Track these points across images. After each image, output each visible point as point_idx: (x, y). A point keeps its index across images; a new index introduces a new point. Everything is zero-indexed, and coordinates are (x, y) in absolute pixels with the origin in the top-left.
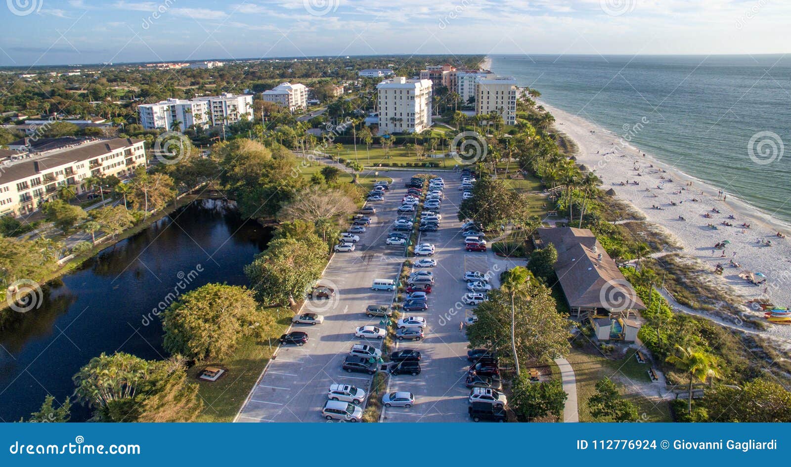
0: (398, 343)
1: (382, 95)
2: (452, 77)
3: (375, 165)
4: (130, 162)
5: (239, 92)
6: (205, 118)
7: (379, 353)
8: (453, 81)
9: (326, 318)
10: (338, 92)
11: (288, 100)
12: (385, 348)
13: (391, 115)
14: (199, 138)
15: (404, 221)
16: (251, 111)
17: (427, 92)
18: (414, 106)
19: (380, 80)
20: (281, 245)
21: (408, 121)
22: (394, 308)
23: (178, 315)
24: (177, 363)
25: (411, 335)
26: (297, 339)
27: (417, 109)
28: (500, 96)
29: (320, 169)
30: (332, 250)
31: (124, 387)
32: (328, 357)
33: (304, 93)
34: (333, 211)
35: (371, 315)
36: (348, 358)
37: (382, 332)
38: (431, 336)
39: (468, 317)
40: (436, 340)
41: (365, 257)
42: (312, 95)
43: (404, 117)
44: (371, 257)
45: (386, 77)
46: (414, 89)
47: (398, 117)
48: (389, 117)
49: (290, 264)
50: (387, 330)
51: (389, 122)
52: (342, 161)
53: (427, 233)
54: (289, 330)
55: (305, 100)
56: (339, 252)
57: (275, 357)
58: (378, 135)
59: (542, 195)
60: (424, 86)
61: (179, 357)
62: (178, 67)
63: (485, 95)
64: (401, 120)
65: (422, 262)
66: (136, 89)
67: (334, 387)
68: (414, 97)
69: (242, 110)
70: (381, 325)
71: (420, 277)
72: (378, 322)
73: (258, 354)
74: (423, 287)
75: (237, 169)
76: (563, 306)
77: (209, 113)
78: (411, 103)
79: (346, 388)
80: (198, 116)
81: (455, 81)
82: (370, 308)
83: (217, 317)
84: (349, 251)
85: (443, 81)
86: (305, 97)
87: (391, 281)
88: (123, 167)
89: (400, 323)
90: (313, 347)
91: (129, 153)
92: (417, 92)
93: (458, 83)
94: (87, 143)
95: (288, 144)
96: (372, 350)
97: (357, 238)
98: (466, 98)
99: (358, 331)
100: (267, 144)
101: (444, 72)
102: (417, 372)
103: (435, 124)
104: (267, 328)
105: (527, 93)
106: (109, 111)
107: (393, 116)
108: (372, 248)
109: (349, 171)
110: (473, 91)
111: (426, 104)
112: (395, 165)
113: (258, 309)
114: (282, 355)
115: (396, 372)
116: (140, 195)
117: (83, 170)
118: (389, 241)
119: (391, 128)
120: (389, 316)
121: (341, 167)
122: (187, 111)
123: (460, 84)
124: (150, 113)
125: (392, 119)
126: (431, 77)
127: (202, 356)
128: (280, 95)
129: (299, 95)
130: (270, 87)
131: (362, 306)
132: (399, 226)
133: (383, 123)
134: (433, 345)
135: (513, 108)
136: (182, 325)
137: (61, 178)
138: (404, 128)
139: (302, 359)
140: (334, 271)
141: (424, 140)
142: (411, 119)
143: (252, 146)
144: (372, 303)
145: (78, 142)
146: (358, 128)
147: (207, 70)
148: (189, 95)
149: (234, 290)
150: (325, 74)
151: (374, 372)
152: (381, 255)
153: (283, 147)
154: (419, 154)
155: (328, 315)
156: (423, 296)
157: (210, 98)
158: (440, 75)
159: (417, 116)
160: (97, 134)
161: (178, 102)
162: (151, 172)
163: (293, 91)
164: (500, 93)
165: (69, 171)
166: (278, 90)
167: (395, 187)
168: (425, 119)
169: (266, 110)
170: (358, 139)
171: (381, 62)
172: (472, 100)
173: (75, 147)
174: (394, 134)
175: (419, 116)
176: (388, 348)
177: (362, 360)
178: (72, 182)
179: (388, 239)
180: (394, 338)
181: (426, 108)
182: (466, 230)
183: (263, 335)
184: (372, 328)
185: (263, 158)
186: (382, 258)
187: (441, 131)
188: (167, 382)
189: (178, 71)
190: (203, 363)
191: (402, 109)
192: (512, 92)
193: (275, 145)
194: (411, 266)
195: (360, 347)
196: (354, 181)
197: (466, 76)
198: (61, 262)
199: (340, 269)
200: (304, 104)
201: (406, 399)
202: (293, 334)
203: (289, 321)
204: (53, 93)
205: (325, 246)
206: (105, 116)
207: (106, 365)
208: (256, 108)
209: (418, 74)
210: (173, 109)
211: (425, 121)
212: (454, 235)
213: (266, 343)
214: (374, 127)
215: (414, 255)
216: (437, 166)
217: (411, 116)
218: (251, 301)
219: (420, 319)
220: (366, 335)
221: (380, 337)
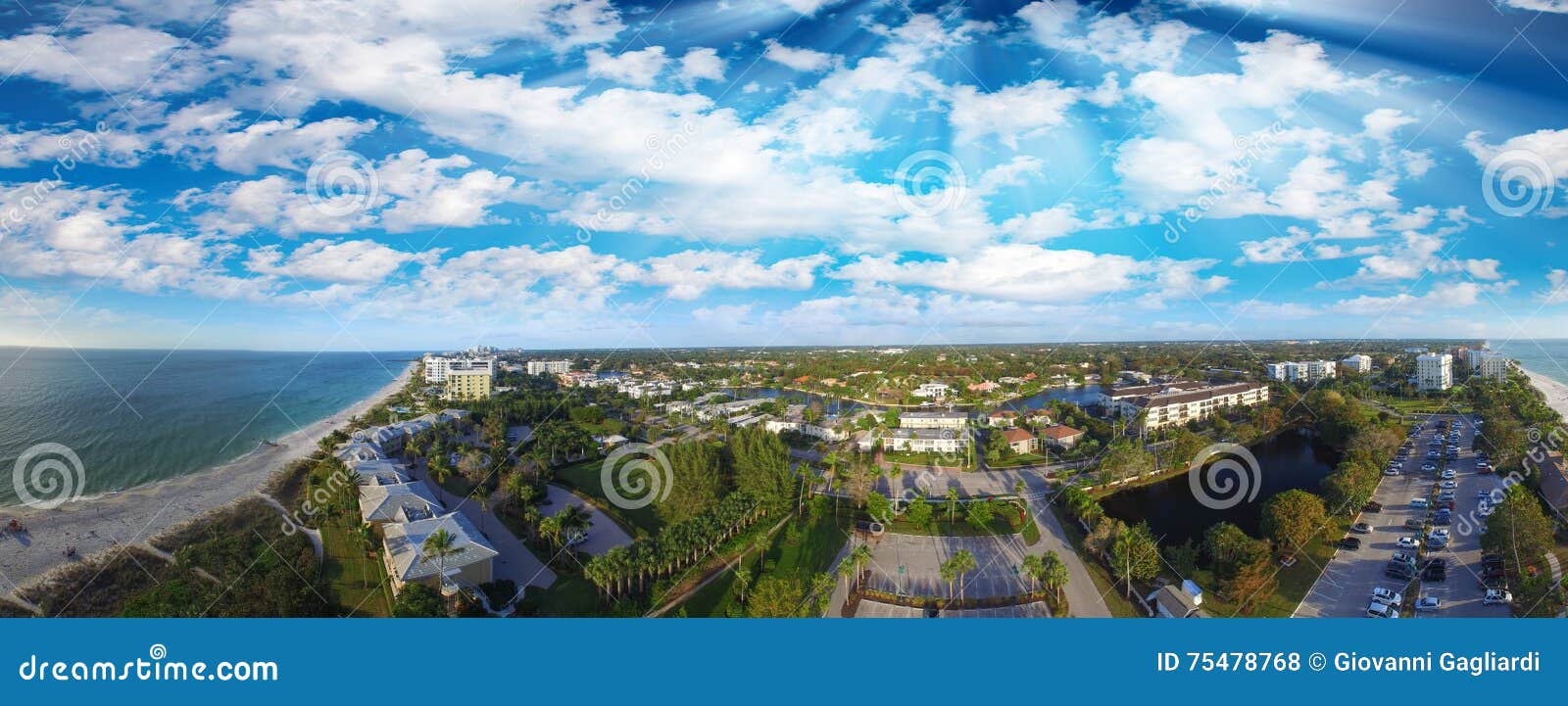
0: (1428, 552)
1: (1420, 364)
2: (1466, 353)
3: (1416, 412)
4: (1259, 398)
5: (1328, 360)
6: (1305, 375)
7: (1413, 561)
8: (1466, 355)
9: (1375, 528)
10: (1391, 361)
11: (1358, 365)
12: (1419, 557)
14: (1301, 387)
15: (1434, 452)
16: (1334, 371)
17: (1449, 362)
18: (1442, 372)
19: (1418, 354)
20: (1347, 467)
21: (1437, 382)
22: (1426, 522)
23: (1272, 508)
24: (1265, 545)
25: (1437, 546)
26: (1352, 544)
27: (1443, 374)
28: (1496, 365)
29: (1376, 413)
30: (1382, 474)
31: (1231, 551)
32: (1373, 563)
33: (1369, 361)
34: (1384, 444)
35: (1409, 527)
36: (1390, 563)
37: (1417, 542)
38: (1454, 545)
40: (1457, 550)
41: (1406, 479)
42: (1373, 363)
43: (1435, 379)
44: (1410, 481)
45: (1423, 353)
46: (1440, 360)
47: (1430, 379)
48: (1424, 378)
49: (1351, 482)
50: (1420, 541)
51: (1424, 382)
52: (1392, 408)
53: (1450, 461)
54: (1347, 535)
55: (1369, 366)
56: (1387, 475)
57: (1335, 556)
58: (1417, 391)
60: (1447, 359)
61: (1268, 541)
62: (1293, 343)
63: (1486, 364)
64: (1432, 381)
65: (1447, 484)
66: (1267, 355)
67: (1377, 590)
68: (1442, 366)
69: (1328, 371)
70: (1417, 537)
71: (1446, 496)
72: (1413, 534)
73: (1322, 552)
74: (1447, 504)
75: (1321, 410)
76: (1545, 509)
77: (1308, 372)
78: (1439, 369)
79: (1387, 592)
80: (1301, 373)
82: (1408, 522)
83: (1297, 515)
84: (1395, 475)
85: (1458, 355)
86: (1370, 364)
87: (1424, 500)
88: (1255, 401)
89: (1431, 535)
90: (1363, 553)
91: (1259, 392)
92: (1443, 363)
93: (1469, 356)
94: (1238, 384)
95: (1356, 395)
96: (1408, 559)
97: (1400, 465)
98: (1474, 367)
99: (1398, 541)
100: (1343, 394)
101: (1459, 350)
102: (1443, 579)
103: (1455, 383)
104: (1331, 531)
105: (1512, 362)
106: (1252, 366)
107: (1427, 378)
109: (1397, 415)
110: (1479, 361)
111: (1449, 370)
112: (1428, 412)
113: (1326, 514)
114: (1340, 557)
115: (1426, 578)
116: (1262, 419)
117: (1233, 400)
118: (1423, 468)
119: (1426, 387)
120: (1422, 530)
121: (1391, 412)
122: (1295, 369)
123: (1471, 357)
124: (1274, 369)
125: (1426, 380)
126: (1452, 353)
127: (1283, 544)
128: (1353, 362)
129: (1366, 362)
130: (1347, 357)
131: (1402, 521)
132: (1431, 456)
133: (1420, 382)
134: (1454, 553)
135: (1506, 372)
136: (1273, 516)
137: (1222, 403)
138: (1435, 385)
139: (1354, 561)
140: (1384, 490)
141: (1447, 394)
142: (1439, 380)
143: (1334, 395)
144: (1410, 517)
145: (1234, 383)
146: (1403, 386)
147: (1310, 345)
148: (1297, 360)
149: (1309, 497)
150: (1383, 350)
151: (1409, 579)
152: (1417, 478)
153: (1353, 397)
154: (1444, 404)
155: (1376, 525)
156: (1448, 512)
157: (1311, 363)
158: (1457, 351)
159: (1442, 378)
160: (1243, 379)
161: (1290, 364)
162: (1271, 406)
163: (1361, 359)
164: (1495, 363)
165: (1226, 399)
166: (1352, 359)
167: (1428, 427)
168: (1448, 380)
169: (1343, 372)
170: (1403, 392)
171: (1420, 343)
172: (1478, 367)
173: (1231, 386)
174: (1428, 390)
175: (1444, 378)
176: (1421, 557)
177: (1400, 567)
178: (1226, 405)
179: (1422, 466)
180: (1425, 548)
181: (1449, 373)
182: (1478, 458)
183: (1327, 537)
184: (1409, 540)
185: (1339, 404)
186: (1418, 481)
187: (1459, 389)
188: (1257, 557)
189: (1292, 346)
190: (1283, 550)
191: (1433, 374)
192: (1503, 362)
193: (1348, 395)
194: (1439, 488)
195: (1399, 555)
196: (1400, 423)
197: (1474, 353)
199: (1387, 489)
200: (1368, 368)
201: (1434, 605)
202: (1350, 539)
203: (1347, 528)
204: (1225, 355)
205: (1377, 470)
206: (1249, 369)
208: (1337, 369)
209: (1443, 351)
210: (1287, 368)
211: (1448, 382)
212: (1468, 464)
213: (1329, 542)
214: (1415, 385)
215: (1440, 479)
216: (1455, 412)
217: (1439, 378)
218: (1322, 507)
219: (1446, 532)
220: (1405, 545)
221: (1414, 548)
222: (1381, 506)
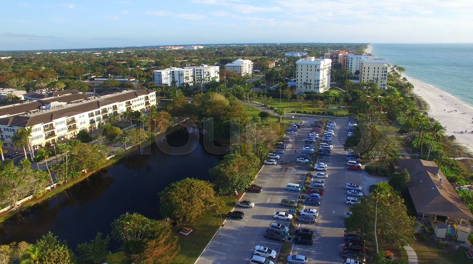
0: (299, 225)
1: (299, 68)
2: (345, 58)
3: (292, 112)
4: (147, 103)
5: (212, 64)
6: (191, 79)
7: (287, 229)
8: (346, 60)
9: (256, 205)
10: (272, 65)
11: (241, 70)
12: (291, 227)
13: (304, 80)
14: (187, 90)
15: (309, 148)
16: (218, 75)
17: (328, 67)
18: (319, 76)
19: (298, 58)
20: (232, 158)
21: (315, 85)
22: (299, 202)
23: (169, 195)
24: (167, 223)
25: (308, 220)
26: (238, 216)
27: (321, 78)
28: (376, 70)
29: (258, 112)
30: (262, 163)
31: (137, 233)
32: (255, 229)
33: (251, 66)
34: (265, 139)
35: (284, 205)
36: (268, 230)
37: (290, 216)
38: (321, 221)
39: (346, 212)
40: (324, 225)
41: (283, 168)
42: (255, 67)
43: (313, 82)
44: (286, 169)
45: (302, 57)
46: (319, 65)
47: (309, 82)
48: (303, 82)
49: (236, 170)
50: (293, 215)
51: (303, 85)
52: (272, 108)
53: (323, 157)
54: (233, 210)
55: (251, 70)
56: (267, 164)
57: (224, 225)
58: (295, 93)
59: (402, 137)
60: (326, 63)
61: (168, 219)
62: (177, 48)
63: (366, 70)
64: (310, 84)
65: (319, 174)
66: (153, 61)
67: (258, 247)
68: (319, 70)
69: (212, 75)
70: (290, 212)
71: (316, 184)
72: (288, 210)
73: (213, 222)
74: (318, 191)
75: (208, 111)
76: (412, 211)
77: (193, 76)
78: (317, 73)
79: (265, 249)
80: (187, 78)
81: (347, 60)
82: (283, 201)
83: (191, 198)
84: (273, 164)
85: (339, 60)
86: (251, 68)
87: (298, 185)
88: (144, 107)
89: (302, 212)
90: (246, 221)
91: (147, 98)
92: (322, 67)
93: (349, 61)
94: (125, 92)
95: (239, 97)
96: (283, 227)
97: (278, 157)
98: (353, 71)
99: (275, 215)
100: (227, 96)
101: (340, 54)
102: (311, 244)
103: (332, 87)
104: (220, 207)
105: (395, 69)
106: (138, 73)
107: (305, 81)
108: (286, 164)
109: (276, 115)
110: (358, 67)
111: (327, 74)
112: (305, 112)
113: (215, 195)
114: (227, 224)
115: (297, 243)
116: (152, 123)
117: (122, 107)
118: (298, 160)
119: (304, 89)
120: (295, 207)
121: (271, 112)
122: (181, 75)
123: (350, 62)
124: (160, 75)
125: (304, 83)
126: (331, 58)
127: (181, 220)
128: (236, 66)
129: (248, 67)
130: (231, 61)
131: (279, 200)
132: (305, 151)
133: (299, 85)
134: (322, 228)
135: (385, 79)
136: (171, 201)
137: (111, 111)
138: (312, 89)
139: (239, 228)
140: (262, 176)
141: (325, 97)
142: (317, 84)
143: (219, 97)
144: (285, 198)
145: (120, 91)
146: (283, 88)
147: (194, 50)
148: (183, 66)
149: (202, 183)
150: (264, 54)
151: (283, 242)
152: (293, 168)
153: (236, 99)
154: (320, 107)
155: (257, 203)
156: (318, 196)
157: (195, 67)
158: (337, 56)
159: (320, 82)
160: (130, 87)
161: (176, 69)
162: (159, 110)
163: (244, 64)
164: (377, 68)
165: (115, 108)
166: (236, 63)
167: (304, 126)
168: (326, 84)
169: (227, 75)
170: (282, 95)
171: (299, 47)
172: (357, 72)
173: (118, 94)
174: (306, 93)
175: (322, 82)
176: (293, 227)
177: (276, 232)
178: (116, 114)
179: (298, 159)
180: (297, 221)
181: (327, 77)
182: (349, 156)
183: (217, 212)
184: (284, 214)
185: (223, 105)
186: (293, 170)
187: (336, 92)
188: (160, 233)
189: (177, 51)
190: (181, 224)
191: (311, 77)
192: (385, 68)
193: (232, 96)
194: (311, 176)
195: (276, 224)
196: (279, 121)
197: (354, 57)
198: (108, 158)
199: (267, 175)
200: (251, 73)
202: (235, 212)
203: (233, 205)
204: (109, 63)
205: (258, 160)
206: (135, 77)
207: (128, 219)
208: (221, 73)
209: (323, 56)
210: (173, 73)
211: (326, 85)
212: (340, 159)
213: (219, 216)
214: (293, 88)
215: (313, 170)
216: (332, 114)
217: (317, 82)
218: (212, 190)
219: (315, 211)
220: (280, 217)
221: (288, 220)
222: (261, 188)
